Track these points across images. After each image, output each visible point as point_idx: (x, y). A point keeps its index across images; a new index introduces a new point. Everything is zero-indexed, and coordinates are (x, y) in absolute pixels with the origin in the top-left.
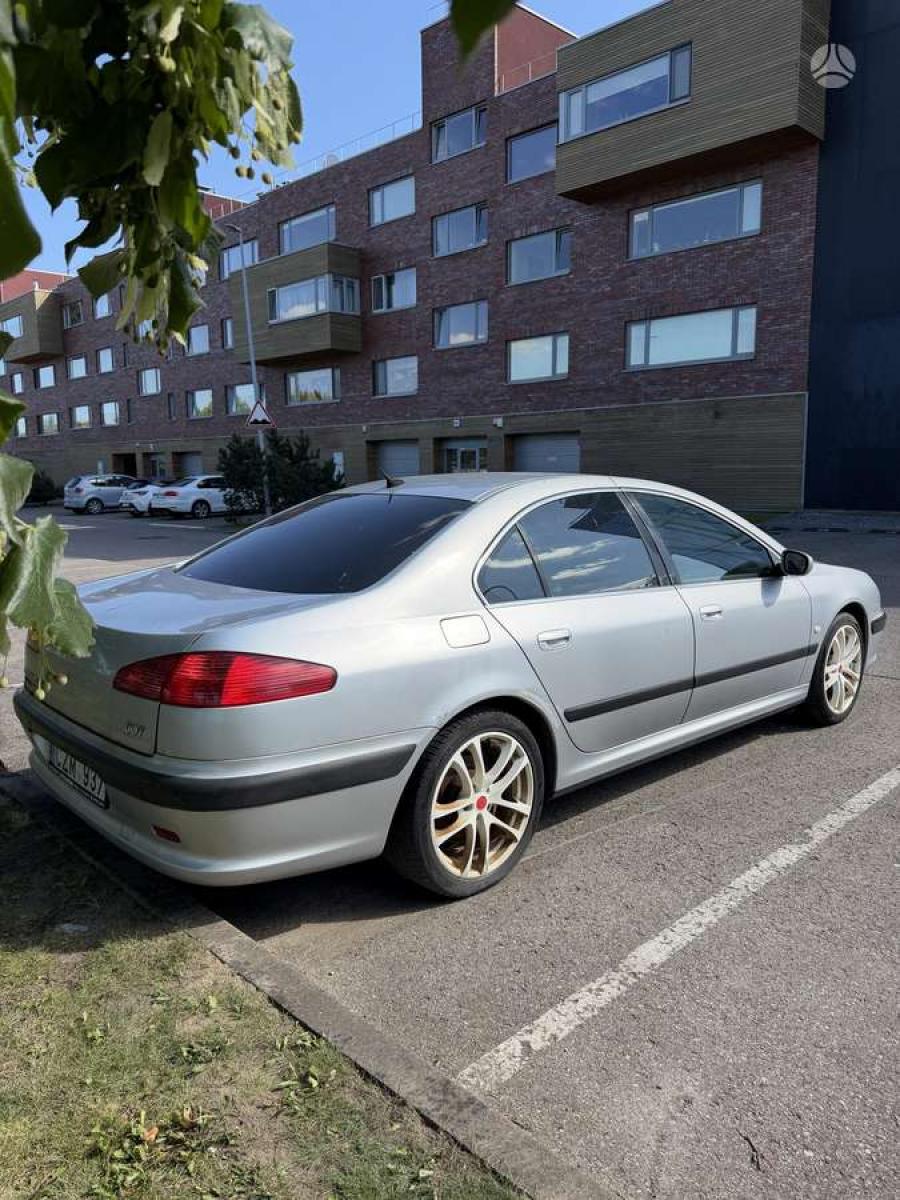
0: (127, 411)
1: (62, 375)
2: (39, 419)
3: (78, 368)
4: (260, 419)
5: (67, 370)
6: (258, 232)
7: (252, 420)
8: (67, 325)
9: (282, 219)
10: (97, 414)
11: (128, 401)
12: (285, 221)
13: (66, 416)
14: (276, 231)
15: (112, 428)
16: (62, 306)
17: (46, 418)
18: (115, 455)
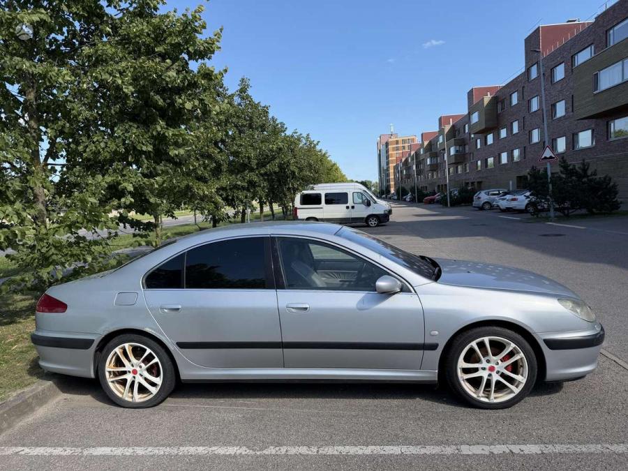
0: (524, 153)
1: (497, 137)
2: (486, 160)
3: (503, 133)
4: (548, 156)
5: (499, 134)
6: (594, 40)
7: (543, 157)
8: (499, 111)
9: (609, 27)
10: (511, 156)
11: (525, 147)
12: (611, 28)
13: (497, 157)
14: (605, 36)
15: (517, 162)
16: (497, 103)
17: (489, 159)
18: (518, 177)
